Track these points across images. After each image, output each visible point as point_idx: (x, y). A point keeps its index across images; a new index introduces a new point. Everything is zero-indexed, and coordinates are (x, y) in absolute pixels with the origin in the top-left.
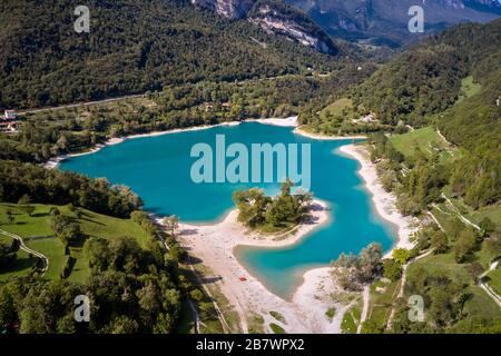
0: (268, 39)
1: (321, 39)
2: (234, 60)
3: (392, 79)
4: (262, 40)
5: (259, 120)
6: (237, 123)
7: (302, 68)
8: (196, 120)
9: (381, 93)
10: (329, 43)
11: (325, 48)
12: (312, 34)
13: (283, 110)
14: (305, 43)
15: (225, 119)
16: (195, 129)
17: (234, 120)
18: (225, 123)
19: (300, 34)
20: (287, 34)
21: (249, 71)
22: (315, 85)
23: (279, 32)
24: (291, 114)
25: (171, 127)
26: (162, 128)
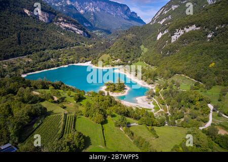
0: (64, 32)
1: (84, 31)
2: (55, 41)
3: (122, 47)
4: (61, 32)
5: (74, 64)
6: (67, 66)
7: (81, 43)
8: (52, 65)
9: (120, 52)
10: (87, 33)
11: (86, 35)
12: (81, 30)
13: (83, 60)
14: (78, 33)
15: (62, 65)
16: (52, 69)
17: (66, 65)
18: (62, 66)
19: (76, 29)
20: (71, 29)
21: (62, 45)
22: (88, 50)
23: (67, 28)
24: (86, 61)
25: (43, 69)
26: (40, 69)
